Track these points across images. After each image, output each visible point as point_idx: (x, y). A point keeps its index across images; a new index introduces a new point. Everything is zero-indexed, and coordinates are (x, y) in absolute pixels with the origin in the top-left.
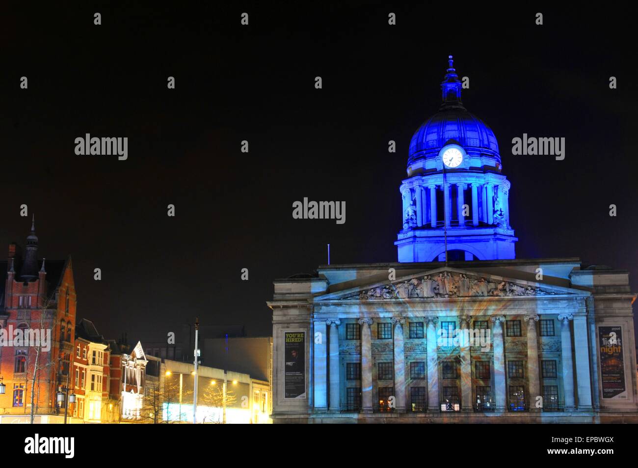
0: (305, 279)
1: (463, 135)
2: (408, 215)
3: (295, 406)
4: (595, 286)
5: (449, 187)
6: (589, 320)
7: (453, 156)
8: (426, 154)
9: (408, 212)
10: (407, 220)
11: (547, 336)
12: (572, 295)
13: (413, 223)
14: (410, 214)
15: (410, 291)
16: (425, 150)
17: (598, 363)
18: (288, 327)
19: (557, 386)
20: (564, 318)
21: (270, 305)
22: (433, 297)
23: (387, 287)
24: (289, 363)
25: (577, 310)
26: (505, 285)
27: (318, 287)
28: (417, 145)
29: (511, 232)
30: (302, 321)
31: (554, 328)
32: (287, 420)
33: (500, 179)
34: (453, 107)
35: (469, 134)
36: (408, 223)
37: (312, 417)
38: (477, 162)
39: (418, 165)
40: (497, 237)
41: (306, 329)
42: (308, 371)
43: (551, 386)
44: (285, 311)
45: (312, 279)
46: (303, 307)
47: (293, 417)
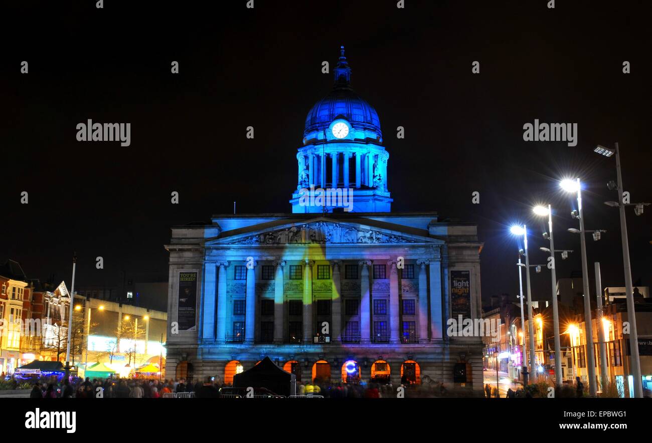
0: (199, 226)
1: (350, 112)
2: (302, 178)
3: (186, 337)
4: (449, 236)
5: (337, 155)
6: (444, 265)
7: (340, 129)
8: (319, 126)
9: (302, 176)
10: (301, 182)
11: (408, 278)
12: (429, 243)
13: (306, 185)
14: (304, 177)
15: (290, 237)
16: (318, 123)
17: (449, 302)
18: (182, 268)
19: (414, 322)
20: (422, 263)
21: (167, 248)
22: (310, 243)
23: (271, 234)
24: (182, 300)
25: (433, 257)
26: (372, 234)
27: (209, 232)
28: (312, 118)
29: (388, 194)
30: (195, 263)
31: (413, 272)
32: (179, 350)
33: (380, 149)
34: (344, 88)
35: (355, 111)
36: (301, 184)
37: (200, 347)
38: (361, 135)
39: (313, 136)
40: (375, 198)
41: (198, 270)
42: (198, 306)
43: (409, 322)
44: (181, 254)
45: (205, 226)
46: (196, 250)
47: (184, 347)
